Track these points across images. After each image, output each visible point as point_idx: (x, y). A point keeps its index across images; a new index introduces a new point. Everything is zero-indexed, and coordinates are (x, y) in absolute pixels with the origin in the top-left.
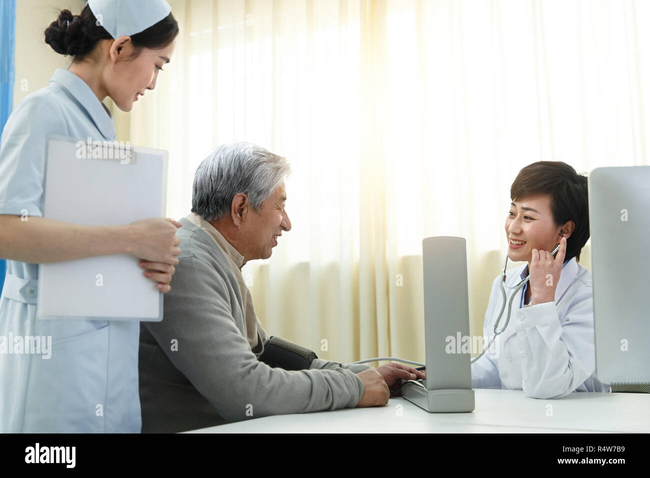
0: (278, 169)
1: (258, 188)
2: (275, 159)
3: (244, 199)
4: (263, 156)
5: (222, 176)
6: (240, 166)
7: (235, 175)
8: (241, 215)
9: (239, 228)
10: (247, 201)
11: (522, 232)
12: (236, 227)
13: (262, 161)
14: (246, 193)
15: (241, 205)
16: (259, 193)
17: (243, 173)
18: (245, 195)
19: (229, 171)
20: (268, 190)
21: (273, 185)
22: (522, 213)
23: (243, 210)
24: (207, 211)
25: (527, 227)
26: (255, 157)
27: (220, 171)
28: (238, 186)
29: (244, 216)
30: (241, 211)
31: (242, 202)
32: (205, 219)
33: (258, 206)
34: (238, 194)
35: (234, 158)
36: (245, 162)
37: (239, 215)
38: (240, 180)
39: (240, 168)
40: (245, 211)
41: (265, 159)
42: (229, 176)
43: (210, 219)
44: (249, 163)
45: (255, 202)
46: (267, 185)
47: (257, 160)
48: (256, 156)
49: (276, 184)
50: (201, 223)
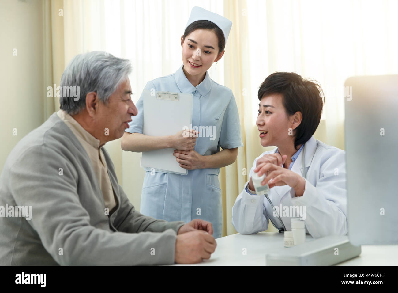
0: (120, 69)
1: (104, 87)
2: (117, 62)
3: (95, 96)
4: (106, 61)
5: (75, 80)
6: (88, 71)
7: (85, 78)
8: (94, 108)
9: (94, 118)
10: (97, 97)
11: (264, 124)
12: (92, 117)
13: (106, 65)
14: (96, 92)
15: (94, 100)
16: (106, 90)
17: (91, 76)
18: (95, 93)
19: (80, 76)
20: (112, 87)
21: (116, 83)
22: (264, 109)
23: (95, 104)
24: (68, 108)
25: (268, 120)
26: (99, 63)
27: (74, 77)
28: (88, 86)
29: (97, 109)
30: (93, 105)
31: (94, 99)
32: (68, 113)
33: (106, 99)
34: (89, 93)
35: (83, 66)
36: (92, 68)
37: (92, 109)
38: (89, 82)
39: (88, 73)
40: (97, 106)
41: (108, 63)
42: (80, 80)
43: (72, 113)
44: (95, 68)
45: (103, 97)
46: (111, 83)
47: (101, 65)
48: (101, 61)
49: (119, 82)
50: (65, 116)
